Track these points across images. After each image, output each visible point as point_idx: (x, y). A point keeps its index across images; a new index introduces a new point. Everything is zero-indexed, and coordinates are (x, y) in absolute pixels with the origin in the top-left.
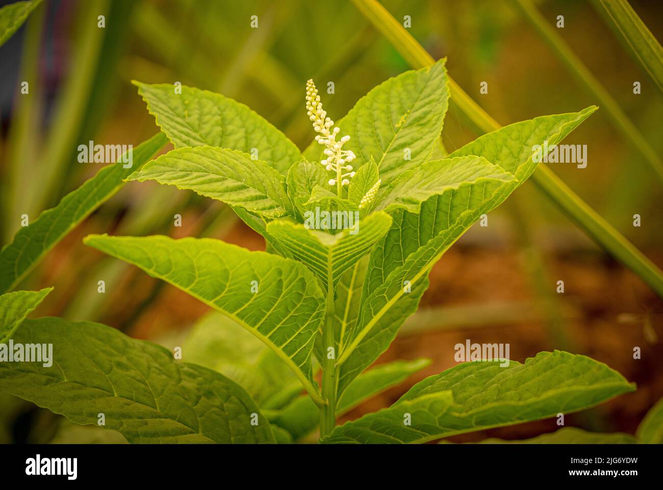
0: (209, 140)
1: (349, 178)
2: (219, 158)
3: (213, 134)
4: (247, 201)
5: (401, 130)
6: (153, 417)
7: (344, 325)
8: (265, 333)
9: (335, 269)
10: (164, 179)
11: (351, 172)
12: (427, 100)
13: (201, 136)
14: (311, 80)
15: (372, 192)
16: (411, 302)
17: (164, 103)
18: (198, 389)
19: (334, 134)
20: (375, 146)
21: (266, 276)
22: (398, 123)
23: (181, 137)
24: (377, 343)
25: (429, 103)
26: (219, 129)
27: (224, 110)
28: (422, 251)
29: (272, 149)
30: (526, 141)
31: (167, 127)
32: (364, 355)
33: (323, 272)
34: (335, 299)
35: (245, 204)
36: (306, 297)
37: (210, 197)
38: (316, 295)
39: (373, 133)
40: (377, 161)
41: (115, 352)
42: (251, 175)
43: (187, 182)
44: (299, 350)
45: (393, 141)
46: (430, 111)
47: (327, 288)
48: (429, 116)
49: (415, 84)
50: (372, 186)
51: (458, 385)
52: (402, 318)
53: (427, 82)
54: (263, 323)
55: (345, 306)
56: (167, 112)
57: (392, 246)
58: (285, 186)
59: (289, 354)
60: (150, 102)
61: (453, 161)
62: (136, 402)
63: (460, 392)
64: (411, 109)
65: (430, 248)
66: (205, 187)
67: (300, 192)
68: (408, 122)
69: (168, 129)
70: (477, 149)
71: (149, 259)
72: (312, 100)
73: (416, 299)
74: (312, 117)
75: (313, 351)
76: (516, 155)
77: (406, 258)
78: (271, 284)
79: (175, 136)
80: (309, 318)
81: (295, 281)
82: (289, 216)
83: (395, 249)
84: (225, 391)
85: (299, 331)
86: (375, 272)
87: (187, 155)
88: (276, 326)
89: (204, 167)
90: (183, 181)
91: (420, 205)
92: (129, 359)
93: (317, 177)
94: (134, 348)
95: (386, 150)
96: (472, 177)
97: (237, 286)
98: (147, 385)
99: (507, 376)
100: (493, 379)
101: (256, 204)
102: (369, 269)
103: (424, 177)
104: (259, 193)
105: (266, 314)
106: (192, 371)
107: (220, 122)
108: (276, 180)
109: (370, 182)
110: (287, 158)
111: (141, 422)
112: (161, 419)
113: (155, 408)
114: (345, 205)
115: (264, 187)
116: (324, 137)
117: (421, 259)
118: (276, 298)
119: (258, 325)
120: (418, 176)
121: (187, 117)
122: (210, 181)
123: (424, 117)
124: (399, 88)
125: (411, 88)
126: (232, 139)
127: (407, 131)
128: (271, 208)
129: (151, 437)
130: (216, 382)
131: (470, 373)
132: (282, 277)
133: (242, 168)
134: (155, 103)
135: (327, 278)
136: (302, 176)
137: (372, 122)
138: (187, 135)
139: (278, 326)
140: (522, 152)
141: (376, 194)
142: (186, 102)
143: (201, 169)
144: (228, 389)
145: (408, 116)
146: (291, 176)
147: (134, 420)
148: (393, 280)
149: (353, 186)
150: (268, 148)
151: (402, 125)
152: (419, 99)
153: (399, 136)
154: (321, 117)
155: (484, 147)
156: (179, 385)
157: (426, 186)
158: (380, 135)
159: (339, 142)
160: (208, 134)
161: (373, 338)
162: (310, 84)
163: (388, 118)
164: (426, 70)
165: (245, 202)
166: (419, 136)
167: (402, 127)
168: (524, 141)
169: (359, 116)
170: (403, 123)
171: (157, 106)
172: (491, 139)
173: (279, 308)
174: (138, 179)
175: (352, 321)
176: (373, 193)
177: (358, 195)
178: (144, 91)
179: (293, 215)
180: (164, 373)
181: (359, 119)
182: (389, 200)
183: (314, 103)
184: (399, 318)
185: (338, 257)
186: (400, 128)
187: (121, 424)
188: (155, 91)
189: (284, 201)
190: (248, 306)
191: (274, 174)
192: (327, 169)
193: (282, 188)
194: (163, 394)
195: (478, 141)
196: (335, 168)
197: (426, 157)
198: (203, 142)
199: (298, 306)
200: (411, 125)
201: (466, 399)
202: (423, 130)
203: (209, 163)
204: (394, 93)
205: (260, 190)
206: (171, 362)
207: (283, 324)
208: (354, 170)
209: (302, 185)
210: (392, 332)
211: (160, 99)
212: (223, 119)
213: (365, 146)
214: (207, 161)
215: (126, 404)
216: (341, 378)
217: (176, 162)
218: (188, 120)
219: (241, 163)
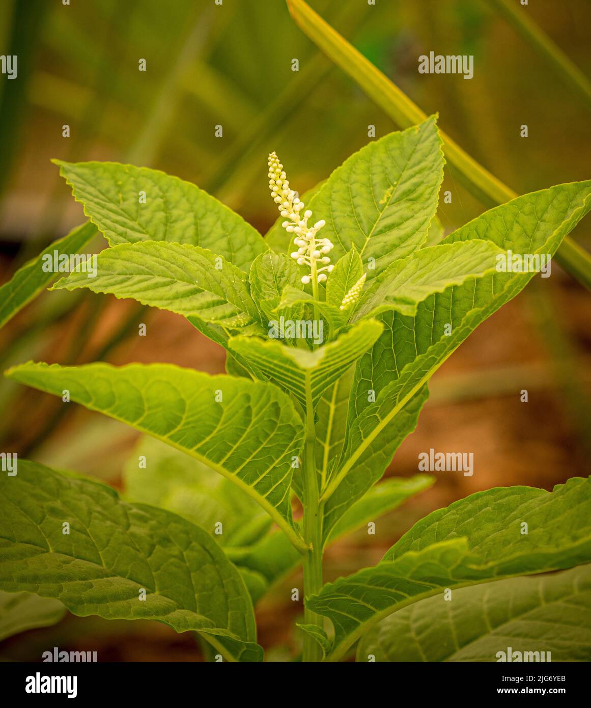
0: (151, 229)
1: (326, 273)
2: (165, 256)
3: (155, 221)
4: (203, 309)
5: (387, 207)
6: (98, 577)
7: (327, 448)
8: (233, 469)
9: (314, 387)
10: (99, 286)
11: (327, 265)
12: (416, 169)
13: (140, 225)
14: (274, 153)
15: (355, 289)
16: (409, 417)
17: (92, 186)
18: (151, 536)
19: (306, 219)
20: (355, 229)
21: (231, 404)
22: (383, 199)
23: (116, 228)
24: (369, 469)
25: (420, 172)
26: (161, 215)
27: (167, 191)
28: (422, 360)
29: (229, 237)
30: (542, 215)
31: (99, 216)
32: (354, 485)
33: (299, 391)
34: (315, 422)
35: (201, 313)
36: (281, 425)
37: (157, 306)
38: (293, 421)
39: (352, 212)
40: (359, 248)
41: (47, 496)
42: (205, 275)
43: (126, 289)
44: (274, 487)
45: (377, 222)
46: (422, 182)
47: (305, 409)
48: (421, 189)
49: (402, 148)
50: (356, 282)
51: (472, 521)
52: (399, 438)
53: (416, 145)
54: (229, 457)
55: (327, 425)
56: (97, 197)
57: (382, 352)
58: (248, 285)
59: (262, 492)
60: (75, 186)
61: (454, 247)
62: (77, 558)
63: (475, 529)
64: (397, 180)
65: (430, 357)
66: (150, 294)
67: (266, 292)
68: (395, 198)
69: (100, 220)
70: (482, 227)
71: (86, 392)
72: (276, 178)
73: (414, 414)
74: (277, 199)
75: (292, 486)
76: (530, 234)
77: (401, 369)
78: (237, 412)
79: (109, 228)
80: (286, 449)
81: (268, 406)
82: (254, 323)
83: (387, 356)
84: (184, 536)
85: (274, 465)
86: (363, 385)
87: (125, 254)
88: (245, 461)
89: (148, 268)
90: (122, 288)
91: (416, 306)
92: (65, 503)
93: (286, 272)
94: (70, 488)
95: (369, 232)
96: (479, 268)
97: (196, 417)
98: (88, 536)
99: (532, 508)
100: (515, 513)
101: (214, 312)
102: (355, 381)
103: (419, 267)
104: (216, 298)
105: (232, 447)
106: (142, 513)
107: (163, 206)
108: (237, 278)
109: (352, 276)
110: (247, 248)
111: (85, 585)
112: (108, 579)
113: (100, 564)
114: (323, 307)
115: (223, 288)
116: (294, 223)
117: (420, 369)
118: (243, 428)
119: (223, 461)
120: (411, 266)
121: (121, 202)
122: (156, 286)
123: (415, 190)
124: (381, 154)
125: (396, 153)
126: (178, 226)
127: (394, 208)
128: (233, 315)
129: (98, 603)
130: (173, 525)
131: (486, 505)
132: (251, 404)
133: (193, 267)
134: (81, 186)
135: (305, 398)
136: (269, 271)
137: (350, 199)
138: (123, 225)
139: (248, 461)
140: (538, 230)
141: (360, 292)
142: (120, 183)
143: (143, 270)
144: (187, 533)
145: (395, 189)
146: (255, 272)
147: (76, 582)
148: (387, 397)
149: (331, 283)
150: (224, 236)
151: (388, 201)
152: (406, 168)
153: (384, 216)
154: (289, 198)
155: (490, 225)
156: (128, 532)
157: (422, 280)
158: (361, 214)
159: (312, 228)
160: (149, 222)
161: (363, 464)
162: (272, 158)
163: (371, 193)
164: (414, 130)
165: (199, 311)
166: (410, 214)
167: (388, 204)
168: (539, 215)
169: (334, 192)
170: (388, 198)
171: (83, 190)
172: (498, 215)
173: (249, 438)
174: (67, 287)
175: (336, 443)
176: (357, 291)
177: (338, 294)
178: (66, 171)
179: (259, 322)
180: (108, 519)
181: (334, 196)
182: (377, 297)
183: (279, 182)
184: (394, 437)
185: (318, 373)
186: (385, 204)
187: (61, 590)
188: (79, 170)
189: (247, 305)
190: (211, 439)
191: (233, 270)
192: (298, 262)
193: (244, 288)
194: (110, 544)
195: (483, 218)
196: (309, 261)
197: (420, 241)
198: (143, 233)
199: (272, 436)
200: (398, 200)
201: (483, 539)
202: (413, 206)
203: (153, 263)
204: (376, 161)
205: (217, 293)
206: (117, 503)
207: (253, 458)
208: (332, 262)
209: (267, 282)
210: (387, 456)
211: (87, 182)
212: (166, 203)
213: (343, 230)
214: (150, 260)
215: (65, 562)
216: (327, 514)
217: (112, 263)
218: (125, 205)
219: (192, 260)
